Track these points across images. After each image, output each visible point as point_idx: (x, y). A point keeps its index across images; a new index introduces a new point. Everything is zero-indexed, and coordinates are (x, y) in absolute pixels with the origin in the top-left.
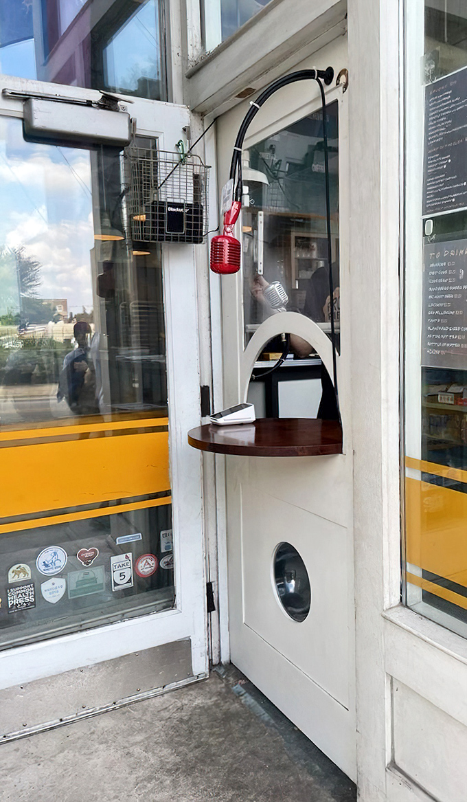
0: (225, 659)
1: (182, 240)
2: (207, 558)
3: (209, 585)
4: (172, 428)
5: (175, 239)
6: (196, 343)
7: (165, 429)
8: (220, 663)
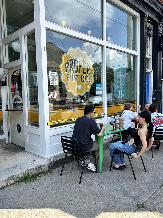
0: (11, 142)
1: (4, 86)
2: (8, 128)
3: (8, 132)
4: (3, 110)
5: (3, 86)
6: (6, 99)
7: (2, 110)
8: (10, 143)
